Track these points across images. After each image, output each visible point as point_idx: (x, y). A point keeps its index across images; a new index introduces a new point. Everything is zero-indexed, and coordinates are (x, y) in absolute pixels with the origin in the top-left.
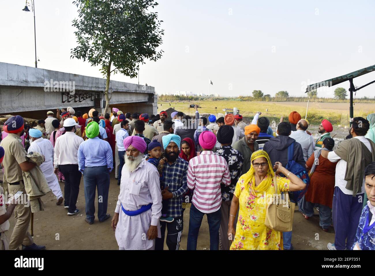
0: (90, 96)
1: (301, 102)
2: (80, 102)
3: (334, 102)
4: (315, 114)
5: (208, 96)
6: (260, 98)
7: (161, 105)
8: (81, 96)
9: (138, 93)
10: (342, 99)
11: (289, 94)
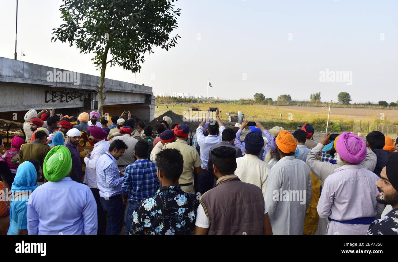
0: (80, 95)
1: (305, 106)
2: (68, 102)
3: (338, 107)
4: (325, 120)
5: (206, 98)
6: (261, 101)
7: (158, 107)
8: (69, 95)
9: (134, 93)
10: (346, 104)
11: (291, 98)
